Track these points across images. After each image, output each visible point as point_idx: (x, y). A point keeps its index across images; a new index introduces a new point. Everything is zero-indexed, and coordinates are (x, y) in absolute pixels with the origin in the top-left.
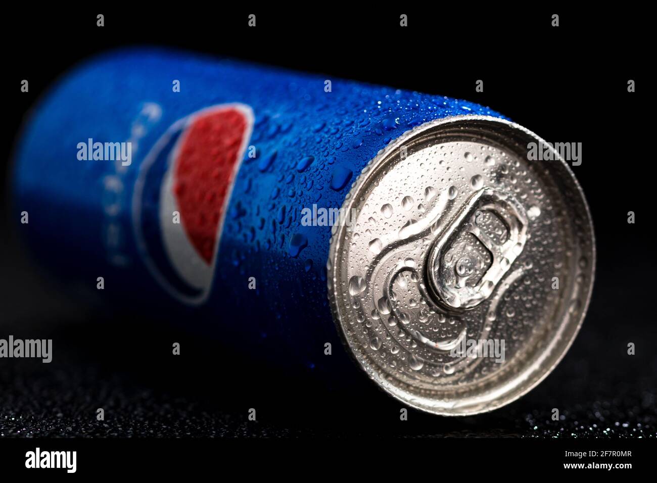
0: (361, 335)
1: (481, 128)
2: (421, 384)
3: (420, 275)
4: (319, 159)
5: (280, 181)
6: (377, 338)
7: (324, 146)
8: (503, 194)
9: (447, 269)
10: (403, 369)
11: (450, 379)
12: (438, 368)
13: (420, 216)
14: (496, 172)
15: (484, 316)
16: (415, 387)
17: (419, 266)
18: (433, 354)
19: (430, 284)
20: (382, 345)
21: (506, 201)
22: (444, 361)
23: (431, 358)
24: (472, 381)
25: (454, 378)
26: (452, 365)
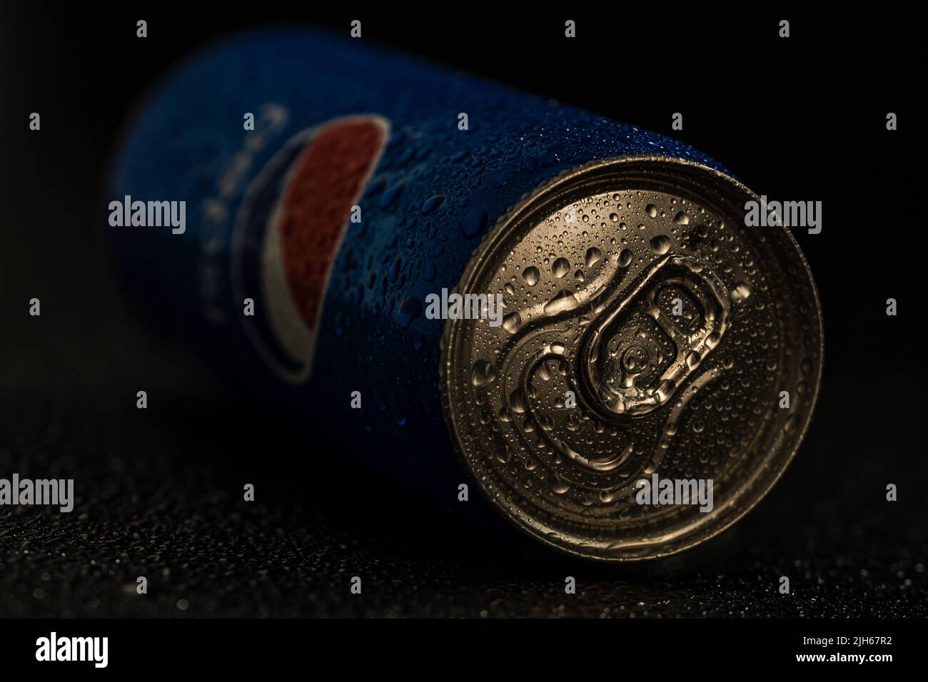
0: (485, 442)
1: (672, 174)
2: (566, 513)
3: (572, 367)
4: (450, 199)
5: (400, 225)
6: (507, 447)
7: (459, 182)
8: (696, 265)
9: (611, 360)
10: (541, 492)
11: (607, 511)
12: (591, 494)
13: (577, 286)
14: (690, 234)
15: (660, 428)
16: (558, 517)
17: (571, 354)
18: (584, 474)
19: (584, 380)
20: (513, 458)
21: (700, 275)
22: (600, 486)
23: (581, 479)
24: (639, 516)
25: (614, 509)
26: (611, 492)
